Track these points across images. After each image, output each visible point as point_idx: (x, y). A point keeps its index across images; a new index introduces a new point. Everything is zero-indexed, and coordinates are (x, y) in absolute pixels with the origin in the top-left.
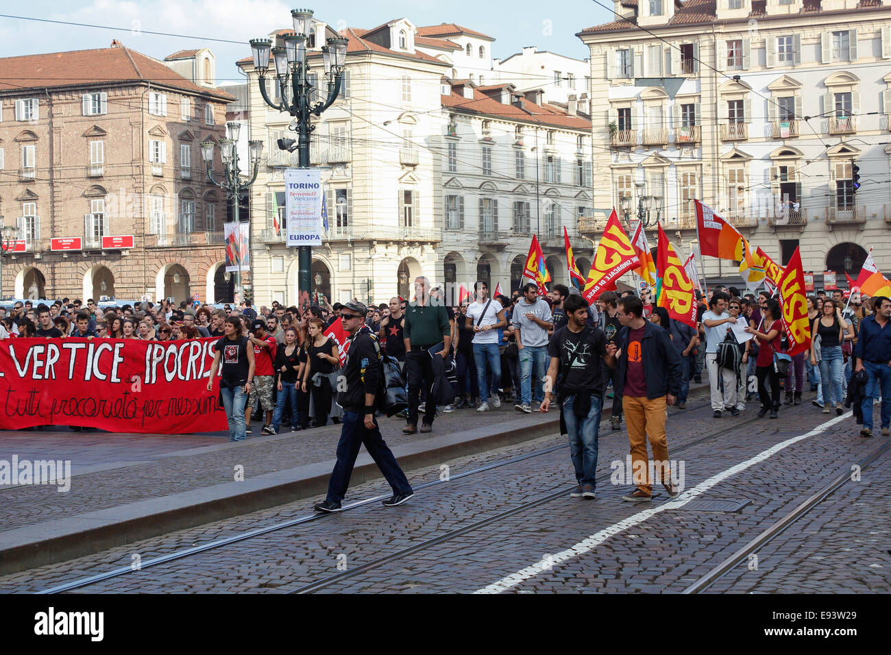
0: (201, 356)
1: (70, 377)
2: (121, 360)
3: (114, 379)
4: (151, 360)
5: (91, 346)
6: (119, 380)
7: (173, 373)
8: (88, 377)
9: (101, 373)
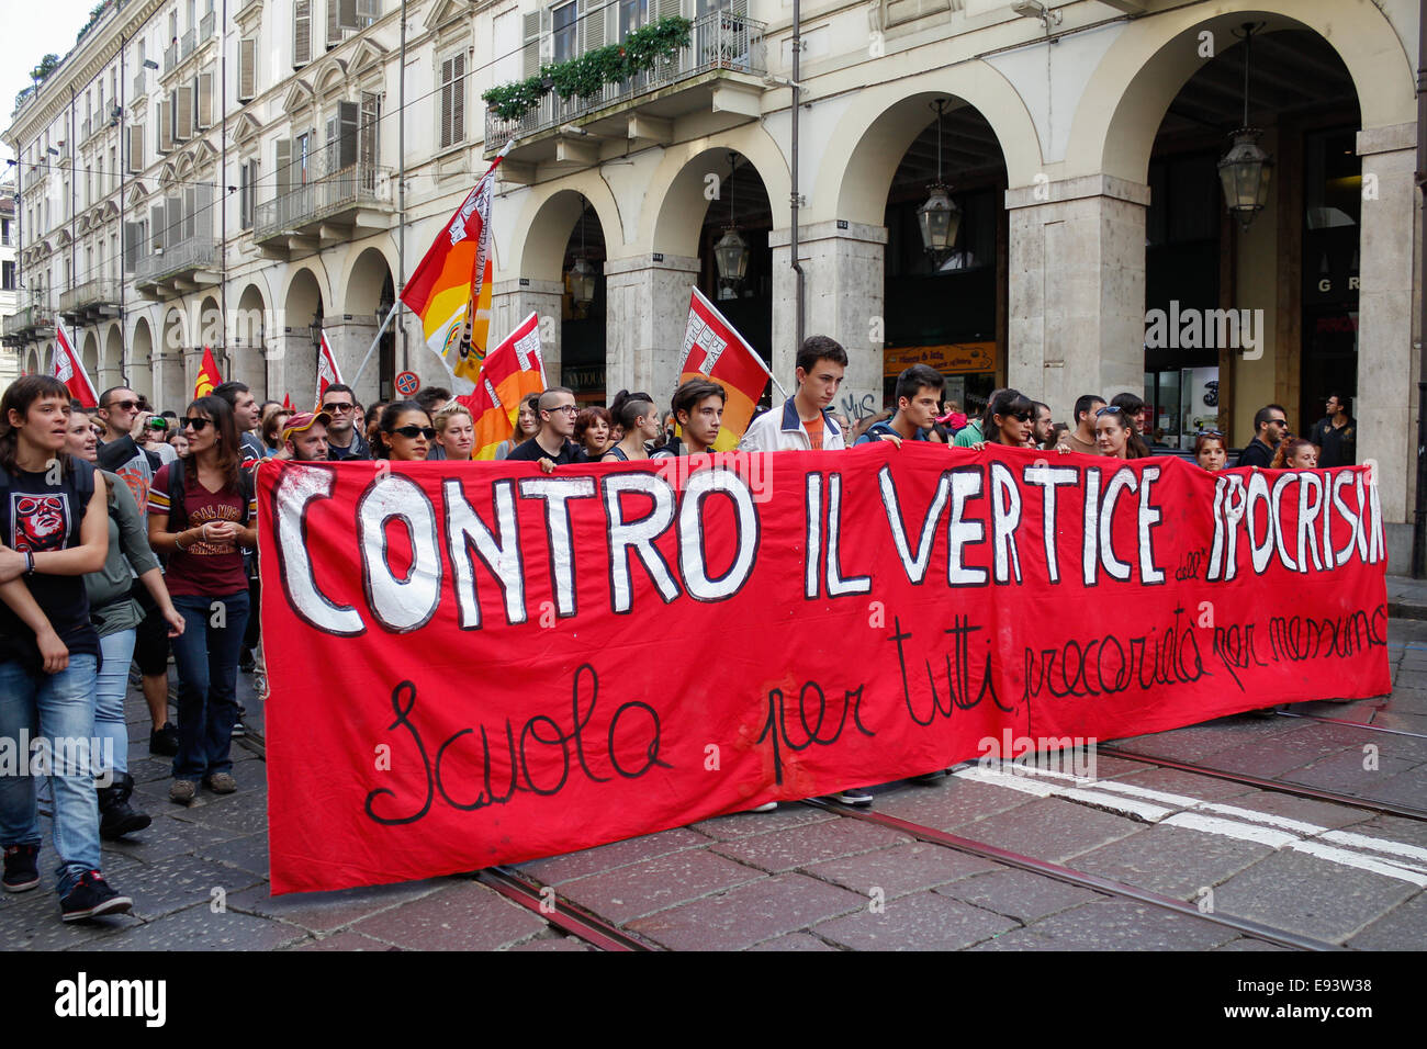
0: (1321, 510)
1: (1054, 577)
2: (1154, 516)
3: (1150, 575)
4: (1224, 517)
5: (1093, 480)
6: (1159, 576)
7: (1267, 549)
8: (1090, 578)
9: (1119, 560)
